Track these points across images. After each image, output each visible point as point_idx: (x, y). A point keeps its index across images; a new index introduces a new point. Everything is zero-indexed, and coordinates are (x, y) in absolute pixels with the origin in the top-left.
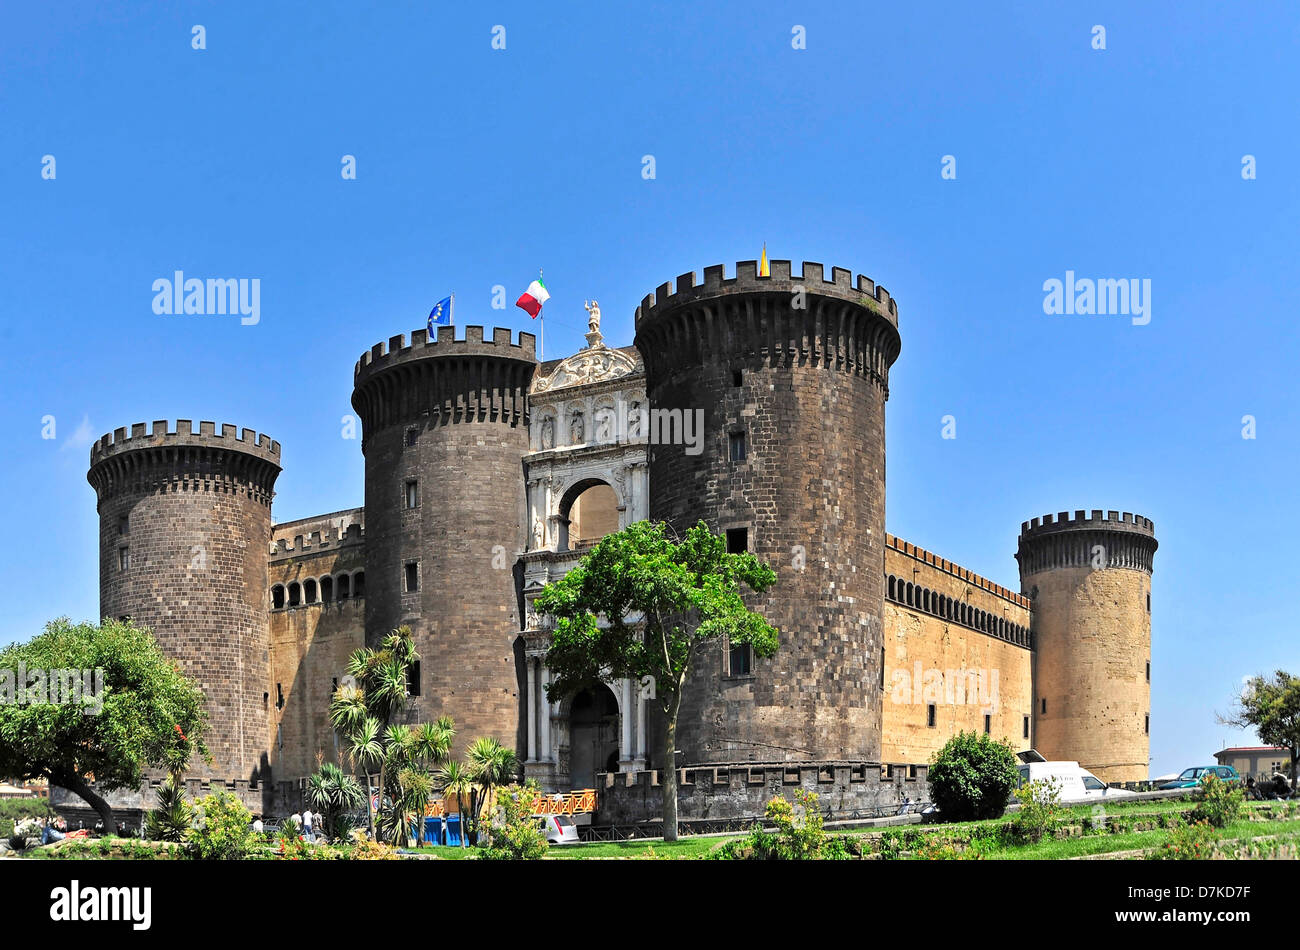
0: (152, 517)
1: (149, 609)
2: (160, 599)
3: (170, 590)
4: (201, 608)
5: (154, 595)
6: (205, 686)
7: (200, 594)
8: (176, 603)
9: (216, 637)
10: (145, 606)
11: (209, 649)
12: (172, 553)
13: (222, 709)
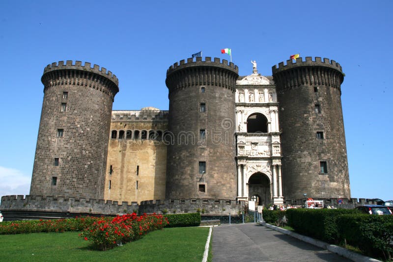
0: (79, 95)
1: (73, 129)
2: (79, 126)
3: (83, 123)
4: (94, 133)
5: (76, 124)
6: (92, 162)
7: (94, 127)
8: (85, 129)
9: (97, 144)
10: (72, 127)
11: (94, 148)
12: (86, 110)
13: (96, 172)
